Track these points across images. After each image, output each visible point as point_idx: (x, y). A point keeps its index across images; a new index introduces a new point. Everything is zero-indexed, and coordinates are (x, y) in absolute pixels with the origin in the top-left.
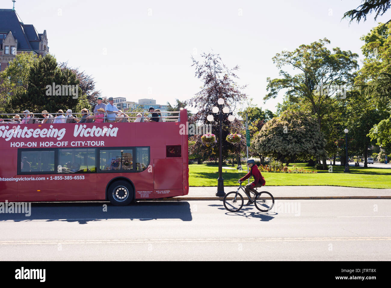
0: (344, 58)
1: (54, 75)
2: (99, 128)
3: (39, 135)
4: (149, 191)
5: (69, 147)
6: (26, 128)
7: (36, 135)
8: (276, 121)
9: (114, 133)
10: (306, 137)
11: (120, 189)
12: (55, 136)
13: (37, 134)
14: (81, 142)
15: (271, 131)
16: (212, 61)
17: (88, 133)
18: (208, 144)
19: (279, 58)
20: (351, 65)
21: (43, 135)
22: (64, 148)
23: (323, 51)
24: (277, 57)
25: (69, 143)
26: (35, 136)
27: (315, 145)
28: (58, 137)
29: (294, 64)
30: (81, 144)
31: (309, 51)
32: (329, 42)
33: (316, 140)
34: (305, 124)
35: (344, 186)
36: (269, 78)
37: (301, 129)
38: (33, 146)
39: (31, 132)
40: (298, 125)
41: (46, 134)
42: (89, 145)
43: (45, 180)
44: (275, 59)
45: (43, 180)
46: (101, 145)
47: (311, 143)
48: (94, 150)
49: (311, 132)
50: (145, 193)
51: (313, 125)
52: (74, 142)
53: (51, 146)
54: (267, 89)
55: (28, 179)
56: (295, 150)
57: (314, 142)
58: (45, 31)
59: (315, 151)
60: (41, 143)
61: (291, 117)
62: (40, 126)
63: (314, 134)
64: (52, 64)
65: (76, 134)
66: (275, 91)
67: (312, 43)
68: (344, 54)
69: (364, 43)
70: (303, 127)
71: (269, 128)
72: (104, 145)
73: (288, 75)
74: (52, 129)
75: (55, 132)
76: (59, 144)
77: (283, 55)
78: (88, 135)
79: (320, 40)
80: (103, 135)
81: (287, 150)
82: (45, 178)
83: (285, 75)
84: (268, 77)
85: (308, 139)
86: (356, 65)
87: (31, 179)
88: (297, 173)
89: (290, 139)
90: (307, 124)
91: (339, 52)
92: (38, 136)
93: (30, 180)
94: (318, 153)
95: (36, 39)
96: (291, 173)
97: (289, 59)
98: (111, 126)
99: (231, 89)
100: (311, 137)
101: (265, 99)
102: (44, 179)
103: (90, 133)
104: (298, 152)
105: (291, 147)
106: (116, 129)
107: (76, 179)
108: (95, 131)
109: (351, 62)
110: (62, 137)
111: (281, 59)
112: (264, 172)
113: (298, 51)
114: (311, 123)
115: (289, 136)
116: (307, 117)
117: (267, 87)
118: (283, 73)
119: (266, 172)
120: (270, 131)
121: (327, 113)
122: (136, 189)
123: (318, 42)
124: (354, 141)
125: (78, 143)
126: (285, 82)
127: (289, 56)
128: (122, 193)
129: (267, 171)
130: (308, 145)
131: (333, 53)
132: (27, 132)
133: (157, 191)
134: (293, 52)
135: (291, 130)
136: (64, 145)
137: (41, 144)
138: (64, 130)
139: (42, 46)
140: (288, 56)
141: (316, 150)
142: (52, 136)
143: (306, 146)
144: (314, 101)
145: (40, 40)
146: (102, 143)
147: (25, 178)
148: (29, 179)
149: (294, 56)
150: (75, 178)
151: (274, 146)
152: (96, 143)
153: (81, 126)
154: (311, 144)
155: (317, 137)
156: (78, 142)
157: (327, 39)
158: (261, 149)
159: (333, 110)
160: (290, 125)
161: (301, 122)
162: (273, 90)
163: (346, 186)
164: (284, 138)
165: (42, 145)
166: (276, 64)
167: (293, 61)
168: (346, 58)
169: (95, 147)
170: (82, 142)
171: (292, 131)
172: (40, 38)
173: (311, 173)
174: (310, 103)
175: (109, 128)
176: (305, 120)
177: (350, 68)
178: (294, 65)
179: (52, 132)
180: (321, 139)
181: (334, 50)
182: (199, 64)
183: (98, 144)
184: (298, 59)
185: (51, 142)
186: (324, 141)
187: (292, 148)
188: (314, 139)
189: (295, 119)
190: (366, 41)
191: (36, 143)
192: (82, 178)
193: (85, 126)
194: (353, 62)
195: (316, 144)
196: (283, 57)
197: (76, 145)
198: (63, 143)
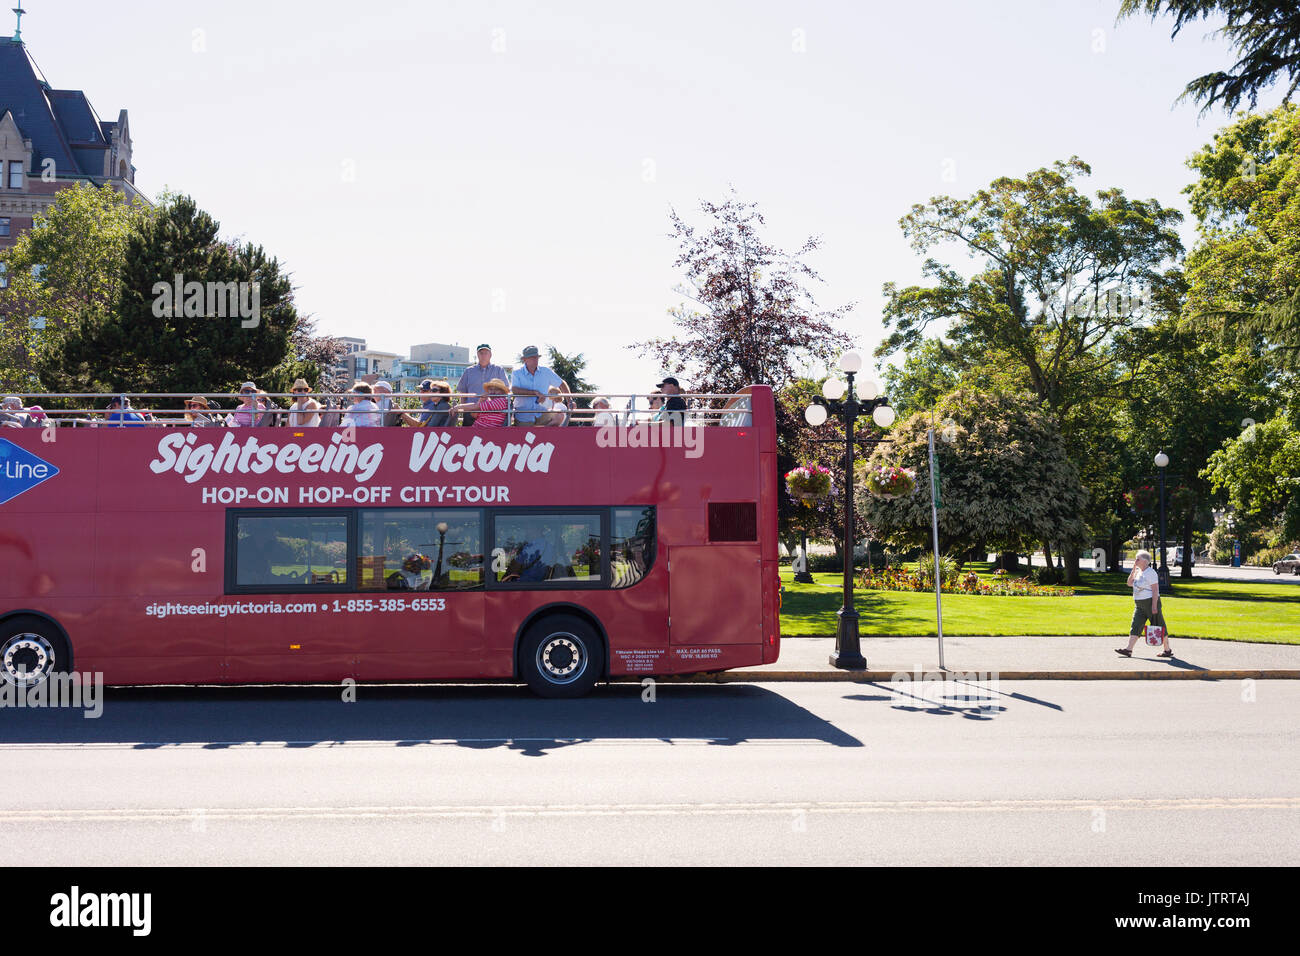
0: (1140, 223)
1: (206, 262)
2: (490, 445)
3: (296, 463)
4: (655, 649)
5: (394, 505)
6: (252, 441)
7: (287, 463)
8: (924, 426)
9: (539, 459)
10: (1026, 479)
11: (557, 643)
12: (349, 469)
13: (289, 461)
14: (432, 488)
15: (911, 455)
16: (734, 226)
17: (457, 459)
18: (809, 500)
19: (921, 219)
20: (1158, 246)
21: (310, 463)
22: (377, 507)
23: (1065, 197)
24: (914, 216)
25: (395, 493)
26: (283, 469)
27: (1055, 503)
28: (357, 470)
29: (971, 240)
30: (433, 494)
31: (1021, 199)
32: (1087, 169)
33: (1058, 488)
34: (1020, 436)
35: (1210, 639)
36: (892, 284)
37: (1009, 450)
38: (277, 501)
39: (269, 453)
40: (999, 439)
41: (319, 463)
42: (459, 499)
43: (315, 611)
44: (909, 223)
45: (310, 611)
46: (499, 500)
47: (1044, 498)
48: (476, 514)
49: (1042, 463)
50: (640, 657)
51: (1046, 438)
52: (412, 489)
53: (334, 501)
54: (886, 321)
55: (259, 609)
56: (993, 520)
57: (1051, 494)
58: (123, 114)
59: (1055, 522)
60: (302, 489)
61: (976, 413)
62: (299, 435)
63: (1049, 469)
64: (200, 228)
65: (416, 464)
66: (911, 328)
67: (1032, 171)
68: (1136, 209)
69: (1196, 177)
70: (1015, 444)
71: (903, 447)
72: (507, 500)
73: (953, 274)
74: (338, 446)
75: (348, 456)
76: (361, 495)
77: (933, 211)
78: (456, 467)
79: (1058, 163)
80: (504, 467)
81: (964, 520)
82: (314, 605)
83: (943, 275)
84: (889, 281)
85: (1034, 483)
86: (1175, 246)
87: (269, 609)
88: (1010, 595)
89: (973, 485)
90: (1028, 437)
91: (1120, 204)
92: (292, 468)
93: (266, 611)
94: (1063, 532)
95: (93, 140)
96: (991, 594)
97: (954, 224)
98: (530, 437)
99: (803, 320)
100: (1042, 479)
101: (879, 353)
102: (312, 607)
103: (461, 460)
104: (1000, 525)
105: (978, 509)
106: (548, 449)
107: (418, 609)
108: (478, 454)
109: (1159, 237)
110: (370, 471)
111: (926, 224)
112: (899, 590)
113: (985, 196)
114: (1040, 433)
115: (969, 474)
116: (1026, 413)
117: (884, 312)
118: (937, 270)
119: (906, 589)
120: (907, 456)
121: (1078, 400)
122: (611, 642)
123: (1051, 168)
124: (1187, 492)
125: (423, 493)
126: (943, 299)
127: (956, 215)
128: (561, 657)
129: (911, 587)
130: (1034, 506)
131: (1098, 206)
132: (255, 454)
133: (678, 651)
134: (966, 202)
135: (977, 453)
136: (378, 499)
137: (302, 495)
138: (376, 450)
139: (113, 162)
140: (951, 213)
141: (1057, 521)
142: (337, 469)
143: (1026, 506)
144: (1037, 360)
145: (108, 143)
146: (503, 491)
147: (251, 605)
148: (264, 609)
149: (972, 214)
150: (415, 605)
151: (921, 505)
152: (482, 494)
153: (433, 435)
154: (1041, 501)
155: (1061, 479)
156: (423, 488)
157: (1081, 159)
158: (878, 516)
159: (1101, 389)
160: (972, 438)
161: (1006, 427)
162: (904, 324)
163: (1216, 636)
164: (953, 480)
165: (306, 499)
166: (911, 239)
167: (968, 230)
168: (1145, 223)
169: (480, 506)
170: (437, 489)
171: (980, 458)
172: (108, 136)
173: (1054, 595)
174: (1025, 369)
175: (525, 445)
176: (1019, 422)
177: (1158, 254)
178: (973, 244)
179: (340, 456)
180: (1070, 485)
181: (1103, 196)
182: (696, 236)
183: (489, 496)
184: (986, 225)
185: (335, 489)
186: (1080, 492)
187: (981, 512)
188: (1049, 485)
189: (988, 420)
190: (1205, 170)
191: (286, 489)
192: (438, 606)
193: (446, 437)
194: (1166, 237)
195: (1058, 499)
196: (933, 216)
197: (418, 500)
198: (376, 492)
